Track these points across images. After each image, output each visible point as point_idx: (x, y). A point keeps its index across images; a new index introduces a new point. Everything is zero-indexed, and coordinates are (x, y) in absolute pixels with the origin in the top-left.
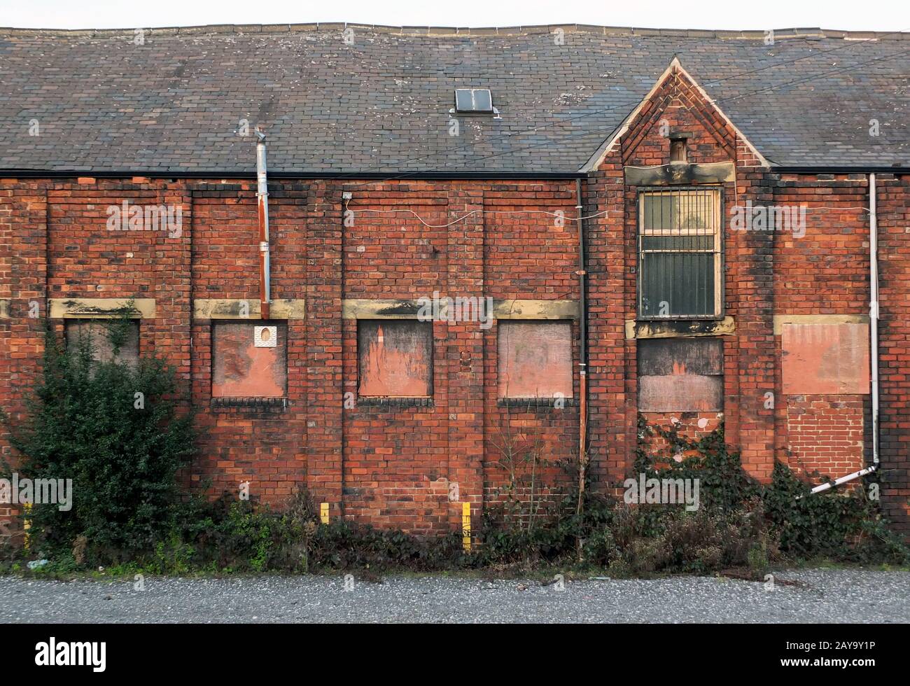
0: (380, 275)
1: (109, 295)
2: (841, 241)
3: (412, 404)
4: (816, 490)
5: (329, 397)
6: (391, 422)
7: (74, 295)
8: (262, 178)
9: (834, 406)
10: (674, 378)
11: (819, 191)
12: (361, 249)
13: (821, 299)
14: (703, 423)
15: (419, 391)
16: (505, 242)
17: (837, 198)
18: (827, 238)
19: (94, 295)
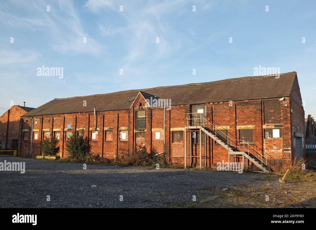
0: (108, 124)
1: (82, 127)
2: (161, 117)
3: (110, 141)
4: (156, 155)
5: (101, 140)
6: (108, 144)
7: (78, 128)
8: (95, 112)
9: (159, 142)
10: (140, 138)
11: (157, 110)
12: (106, 121)
13: (158, 126)
14: (144, 145)
15: (112, 140)
16: (121, 119)
17: (160, 110)
18: (159, 117)
19: (80, 128)
